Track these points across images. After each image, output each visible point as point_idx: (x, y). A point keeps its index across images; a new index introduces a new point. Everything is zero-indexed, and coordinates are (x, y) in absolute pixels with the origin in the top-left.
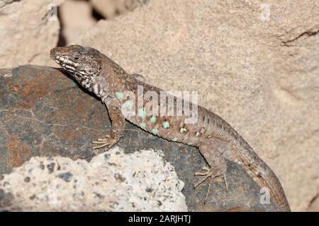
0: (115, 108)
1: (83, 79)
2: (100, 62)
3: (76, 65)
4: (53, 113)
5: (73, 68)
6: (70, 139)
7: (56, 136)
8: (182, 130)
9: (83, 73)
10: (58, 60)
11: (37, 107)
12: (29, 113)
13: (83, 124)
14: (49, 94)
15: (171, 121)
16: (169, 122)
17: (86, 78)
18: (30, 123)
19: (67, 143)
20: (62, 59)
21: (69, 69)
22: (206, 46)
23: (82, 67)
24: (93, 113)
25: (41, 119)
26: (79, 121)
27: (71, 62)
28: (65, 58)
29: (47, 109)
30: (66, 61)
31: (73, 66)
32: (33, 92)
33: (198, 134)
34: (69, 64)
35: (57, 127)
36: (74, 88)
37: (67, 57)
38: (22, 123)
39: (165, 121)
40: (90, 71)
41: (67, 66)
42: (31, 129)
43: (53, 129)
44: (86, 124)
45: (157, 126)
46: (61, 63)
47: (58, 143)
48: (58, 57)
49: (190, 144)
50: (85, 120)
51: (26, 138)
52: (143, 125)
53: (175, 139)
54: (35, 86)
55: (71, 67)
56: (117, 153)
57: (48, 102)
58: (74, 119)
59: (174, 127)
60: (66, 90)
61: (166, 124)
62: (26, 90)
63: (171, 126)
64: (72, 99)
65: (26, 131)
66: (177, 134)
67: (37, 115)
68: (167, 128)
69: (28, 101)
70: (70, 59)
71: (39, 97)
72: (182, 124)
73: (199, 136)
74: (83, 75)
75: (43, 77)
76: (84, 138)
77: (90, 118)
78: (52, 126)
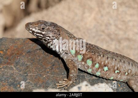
0: (70, 61)
1: (48, 42)
2: (58, 31)
3: (43, 33)
4: (27, 67)
5: (42, 35)
6: (40, 83)
7: (31, 82)
8: (116, 72)
9: (48, 38)
10: (31, 30)
11: (16, 63)
12: (11, 67)
13: (48, 73)
14: (24, 54)
15: (109, 66)
16: (108, 67)
17: (50, 42)
18: (13, 74)
19: (38, 86)
20: (34, 30)
21: (39, 36)
22: (112, 22)
23: (47, 34)
24: (53, 65)
25: (20, 71)
26: (45, 71)
27: (40, 31)
28: (36, 29)
29: (23, 64)
30: (36, 31)
31: (41, 34)
32: (13, 54)
33: (126, 73)
34: (38, 33)
35: (31, 76)
36: (40, 49)
37: (37, 28)
38: (8, 75)
39: (105, 66)
40: (53, 37)
41: (37, 34)
42: (15, 78)
43: (28, 78)
44: (50, 72)
45: (100, 70)
46: (33, 32)
47: (33, 86)
48: (31, 29)
49: (121, 81)
50: (48, 70)
51: (13, 84)
52: (90, 71)
53: (112, 78)
54: (14, 50)
55: (40, 35)
56: (87, 85)
57: (23, 60)
58: (41, 70)
59: (111, 70)
60: (34, 51)
61: (106, 69)
62: (9, 53)
63: (109, 69)
64: (39, 57)
65: (12, 79)
66: (113, 74)
67: (17, 69)
68: (107, 71)
69: (10, 60)
70: (39, 30)
71: (18, 57)
72: (116, 68)
73: (127, 75)
74: (48, 39)
75: (19, 43)
76: (49, 82)
77: (52, 69)
78: (27, 75)
